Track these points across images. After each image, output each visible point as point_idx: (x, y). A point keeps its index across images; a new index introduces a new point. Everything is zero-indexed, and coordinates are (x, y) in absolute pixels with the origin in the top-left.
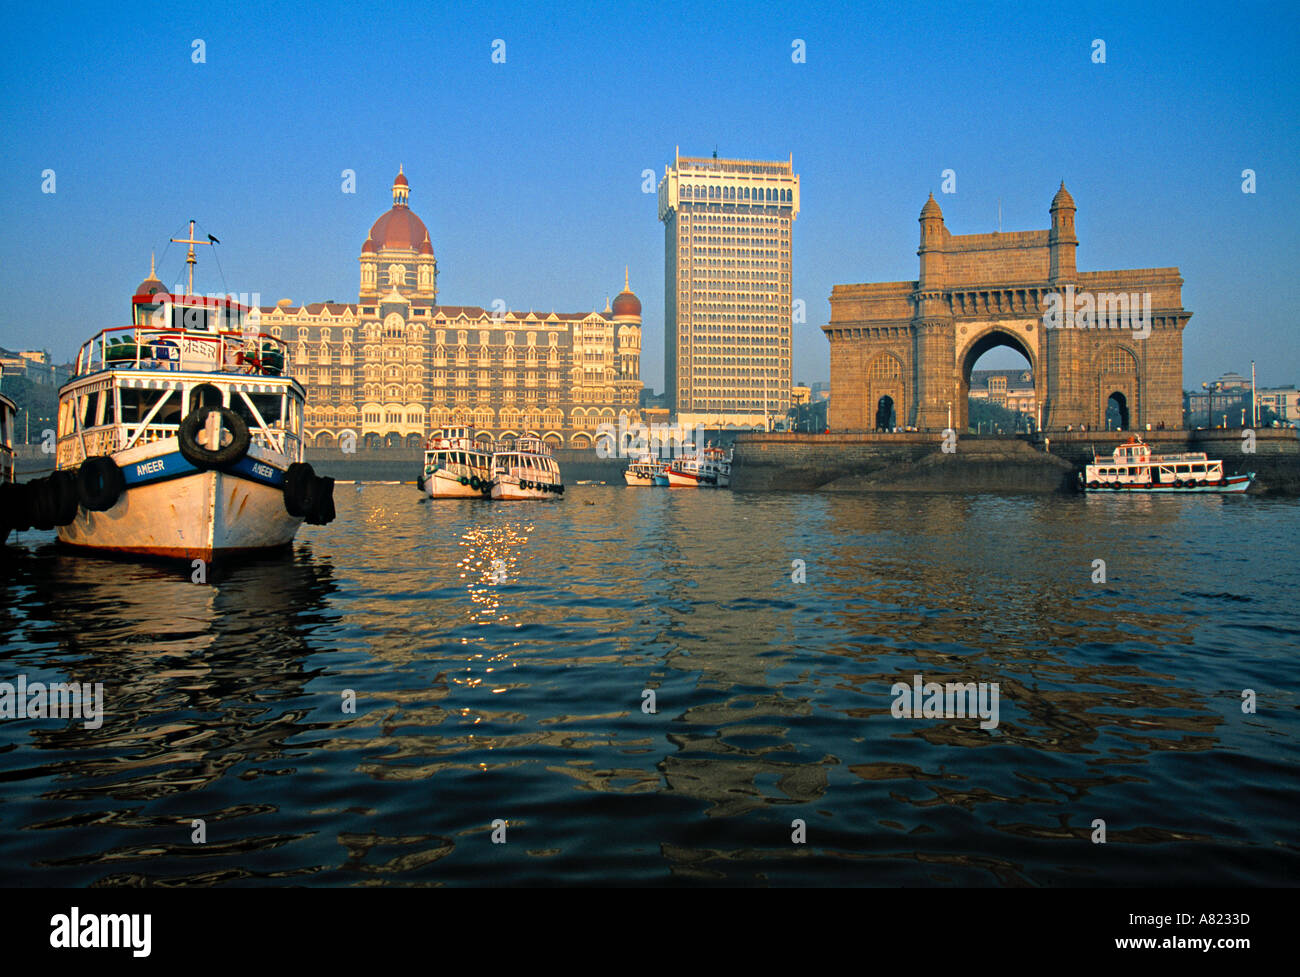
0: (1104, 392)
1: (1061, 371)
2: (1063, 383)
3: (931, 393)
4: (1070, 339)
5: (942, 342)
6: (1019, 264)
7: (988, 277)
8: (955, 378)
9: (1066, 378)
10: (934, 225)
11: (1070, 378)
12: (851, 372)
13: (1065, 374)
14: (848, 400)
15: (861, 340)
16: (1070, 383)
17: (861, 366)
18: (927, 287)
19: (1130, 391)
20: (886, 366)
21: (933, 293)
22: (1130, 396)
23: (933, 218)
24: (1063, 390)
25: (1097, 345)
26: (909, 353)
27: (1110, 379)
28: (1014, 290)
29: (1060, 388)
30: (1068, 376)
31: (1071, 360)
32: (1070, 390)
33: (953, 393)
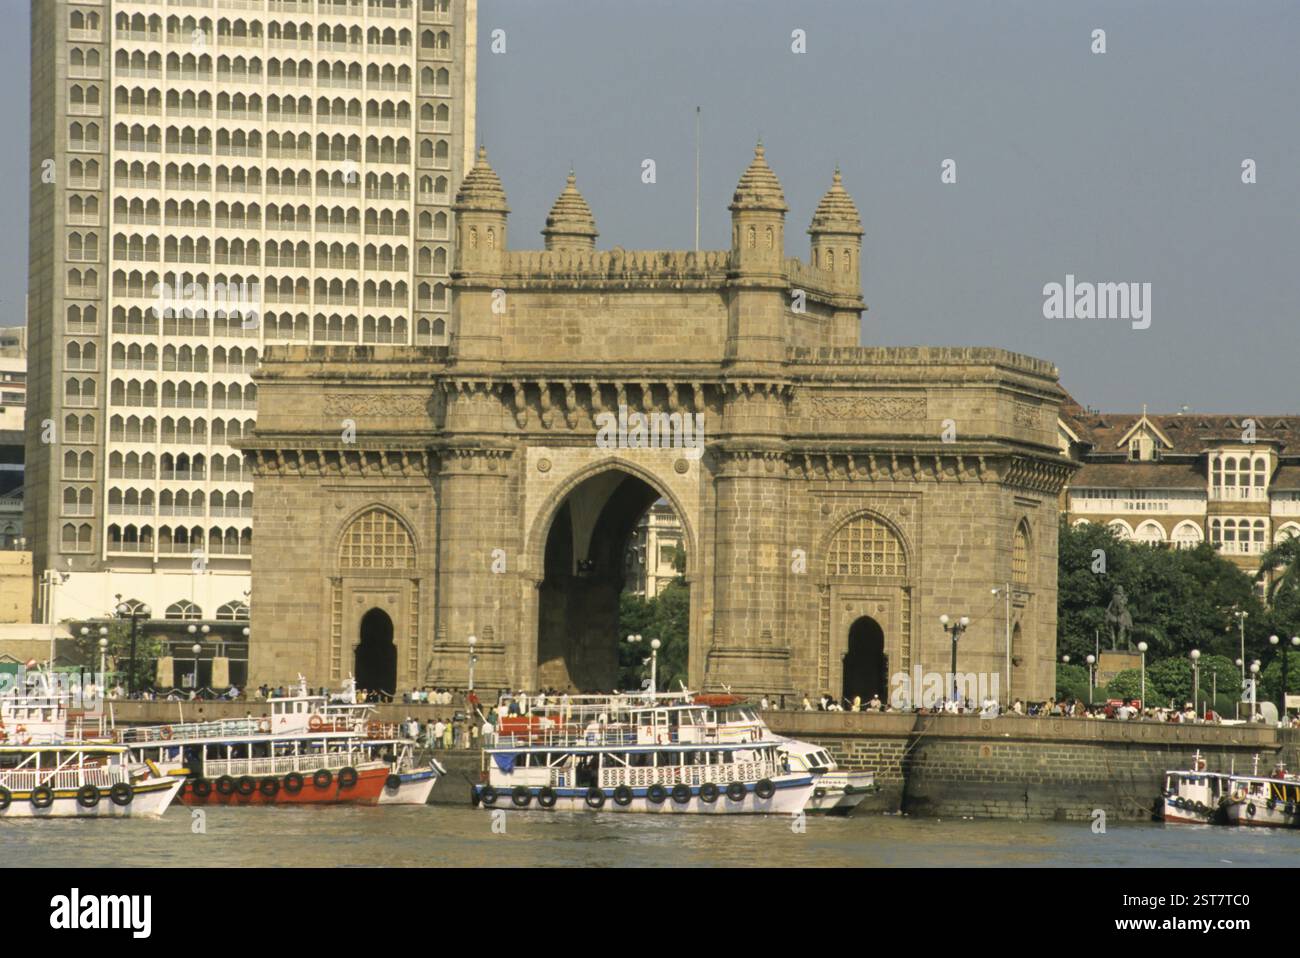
0: (838, 617)
1: (736, 569)
2: (737, 596)
3: (463, 609)
4: (758, 498)
5: (494, 492)
6: (664, 322)
7: (598, 348)
8: (522, 575)
9: (745, 586)
10: (483, 228)
11: (755, 586)
12: (300, 551)
13: (744, 577)
14: (291, 617)
15: (323, 476)
16: (754, 595)
17: (321, 540)
18: (461, 367)
19: (891, 616)
20: (378, 537)
21: (471, 382)
22: (891, 628)
23: (478, 210)
24: (741, 612)
25: (826, 512)
26: (428, 510)
27: (853, 590)
28: (644, 383)
29: (733, 606)
30: (750, 580)
31: (756, 544)
32: (755, 613)
33: (517, 608)
